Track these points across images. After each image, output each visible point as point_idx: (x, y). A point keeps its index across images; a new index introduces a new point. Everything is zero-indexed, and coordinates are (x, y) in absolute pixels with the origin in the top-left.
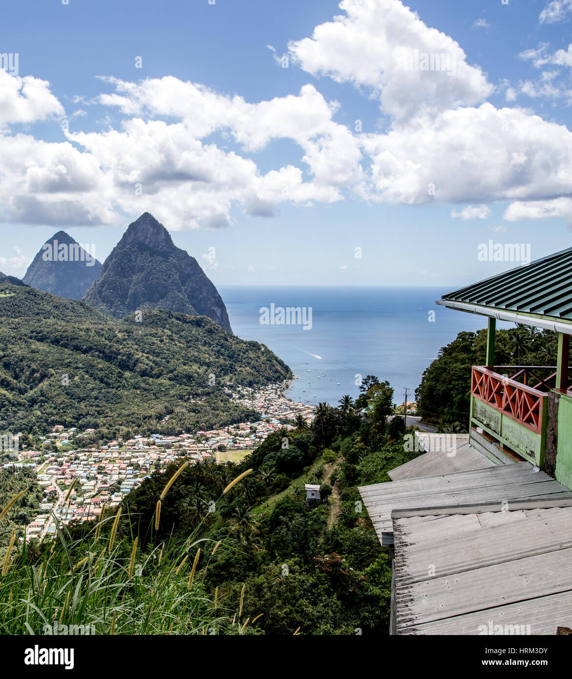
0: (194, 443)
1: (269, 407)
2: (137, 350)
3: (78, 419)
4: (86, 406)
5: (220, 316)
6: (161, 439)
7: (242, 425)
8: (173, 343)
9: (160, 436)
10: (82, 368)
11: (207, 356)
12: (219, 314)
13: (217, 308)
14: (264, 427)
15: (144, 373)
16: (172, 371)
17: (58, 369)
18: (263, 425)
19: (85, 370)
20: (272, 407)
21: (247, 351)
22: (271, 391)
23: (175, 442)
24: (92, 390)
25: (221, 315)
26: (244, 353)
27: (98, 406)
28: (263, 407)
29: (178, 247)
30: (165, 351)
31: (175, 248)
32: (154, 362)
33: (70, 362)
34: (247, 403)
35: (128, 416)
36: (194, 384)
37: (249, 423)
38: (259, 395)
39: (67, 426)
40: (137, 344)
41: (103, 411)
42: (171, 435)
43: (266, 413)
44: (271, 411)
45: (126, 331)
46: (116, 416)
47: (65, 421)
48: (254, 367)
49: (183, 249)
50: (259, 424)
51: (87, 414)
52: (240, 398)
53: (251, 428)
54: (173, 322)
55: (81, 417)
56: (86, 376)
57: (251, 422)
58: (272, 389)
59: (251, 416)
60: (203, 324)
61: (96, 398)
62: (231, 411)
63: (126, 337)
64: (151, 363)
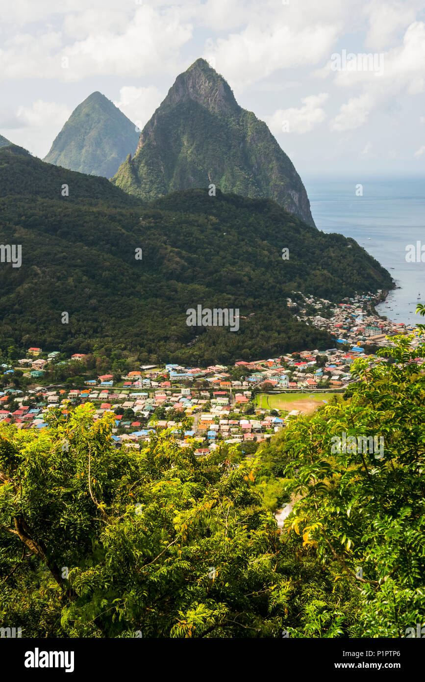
0: (226, 379)
1: (350, 328)
2: (165, 243)
3: (64, 339)
4: (78, 321)
5: (297, 203)
6: (179, 371)
7: (305, 354)
8: (219, 234)
9: (180, 368)
10: (80, 266)
11: (266, 253)
12: (296, 200)
13: (294, 192)
14: (339, 357)
15: (171, 276)
16: (211, 274)
17: (45, 266)
18: (338, 354)
19: (84, 268)
20: (355, 328)
21: (327, 247)
22: (358, 304)
23: (200, 377)
24: (90, 297)
25: (300, 201)
26: (322, 250)
27: (95, 320)
28: (341, 327)
29: (242, 107)
30: (205, 245)
31: (238, 109)
32: (188, 260)
33: (65, 258)
34: (318, 320)
35: (137, 335)
36: (242, 292)
37: (316, 351)
38: (338, 310)
39: (46, 348)
40: (166, 235)
41: (103, 328)
42: (195, 366)
43: (345, 336)
44: (353, 335)
45: (154, 217)
46: (120, 334)
47: (45, 341)
48: (334, 271)
49: (249, 110)
50: (332, 353)
51: (78, 332)
52: (308, 314)
53: (318, 358)
54: (222, 206)
55: (69, 336)
56: (85, 278)
57: (321, 350)
58: (359, 302)
59: (320, 340)
60: (266, 209)
61: (95, 309)
62: (291, 333)
63: (152, 225)
64: (183, 262)
